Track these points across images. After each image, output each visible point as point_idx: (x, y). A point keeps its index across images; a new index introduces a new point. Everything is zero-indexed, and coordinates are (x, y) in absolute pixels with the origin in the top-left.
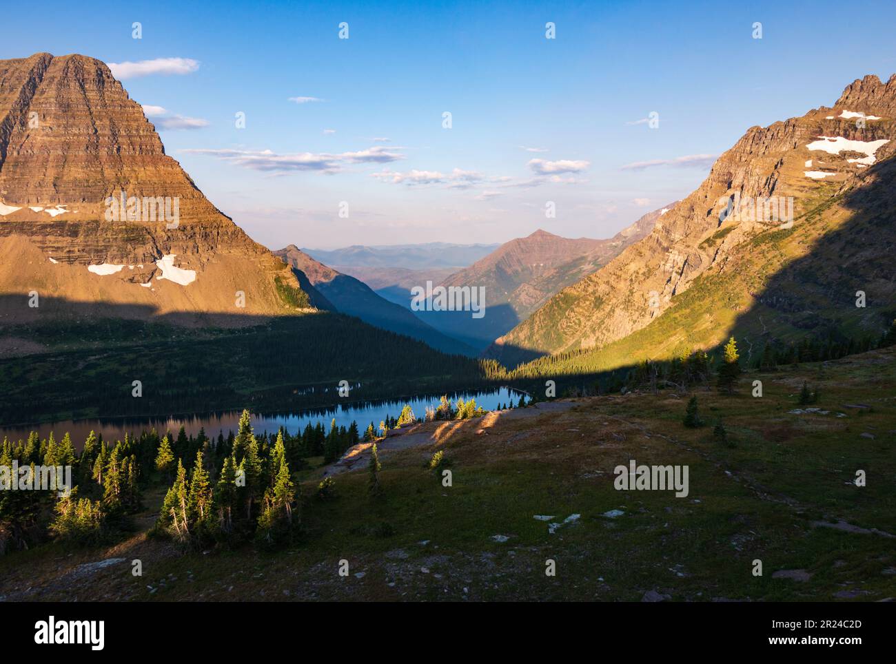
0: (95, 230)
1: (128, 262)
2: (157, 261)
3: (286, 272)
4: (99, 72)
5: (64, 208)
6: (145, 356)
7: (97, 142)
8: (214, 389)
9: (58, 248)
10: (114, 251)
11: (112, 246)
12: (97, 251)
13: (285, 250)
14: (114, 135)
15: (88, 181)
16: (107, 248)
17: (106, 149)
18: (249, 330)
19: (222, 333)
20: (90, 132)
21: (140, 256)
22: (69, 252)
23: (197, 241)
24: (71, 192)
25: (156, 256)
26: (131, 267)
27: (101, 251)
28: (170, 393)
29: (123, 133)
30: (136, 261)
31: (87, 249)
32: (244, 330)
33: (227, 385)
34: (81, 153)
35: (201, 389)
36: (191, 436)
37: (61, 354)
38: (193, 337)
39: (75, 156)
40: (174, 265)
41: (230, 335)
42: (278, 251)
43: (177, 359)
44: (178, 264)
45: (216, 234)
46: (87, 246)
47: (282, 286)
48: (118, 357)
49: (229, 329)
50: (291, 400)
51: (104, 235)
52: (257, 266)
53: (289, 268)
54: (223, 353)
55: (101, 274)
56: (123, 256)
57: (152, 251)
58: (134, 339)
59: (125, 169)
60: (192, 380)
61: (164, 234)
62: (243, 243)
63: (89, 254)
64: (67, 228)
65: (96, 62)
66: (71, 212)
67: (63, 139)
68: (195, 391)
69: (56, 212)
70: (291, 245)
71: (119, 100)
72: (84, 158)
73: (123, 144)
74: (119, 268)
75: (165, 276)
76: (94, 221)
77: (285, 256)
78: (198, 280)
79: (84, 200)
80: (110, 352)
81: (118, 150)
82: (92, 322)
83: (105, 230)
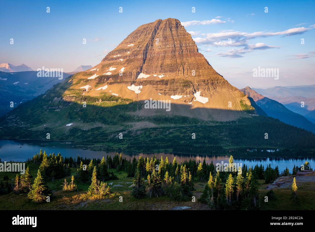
0: (173, 82)
1: (184, 95)
2: (194, 94)
3: (245, 99)
4: (177, 24)
5: (164, 75)
6: (189, 130)
7: (175, 50)
8: (214, 146)
9: (161, 89)
10: (179, 90)
11: (179, 88)
12: (174, 90)
13: (245, 89)
14: (181, 46)
15: (171, 65)
16: (177, 89)
17: (178, 52)
18: (229, 122)
19: (217, 123)
20: (173, 46)
21: (188, 92)
22: (165, 90)
23: (209, 86)
24: (166, 69)
25: (194, 92)
26: (185, 96)
27: (175, 90)
28: (198, 146)
29: (184, 45)
30: (187, 94)
31: (170, 89)
32: (227, 122)
33: (219, 144)
34: (170, 54)
35: (209, 145)
36: (207, 164)
37: (161, 128)
38: (207, 124)
39: (168, 55)
40: (200, 96)
41: (221, 124)
42: (242, 89)
43: (201, 132)
44: (202, 95)
45: (217, 83)
46: (171, 88)
47: (243, 104)
48: (180, 131)
49: (221, 122)
50: (246, 154)
51: (176, 84)
52: (233, 96)
53: (246, 96)
54: (218, 131)
55: (175, 99)
56: (182, 92)
57: (192, 90)
58: (185, 124)
59: (184, 59)
60: (206, 141)
61: (197, 83)
62: (227, 86)
63: (171, 91)
64: (164, 82)
65: (176, 20)
66: (166, 76)
67: (164, 50)
68: (207, 146)
69: (161, 76)
70: (248, 87)
71: (183, 33)
72: (171, 56)
73: (184, 50)
74: (181, 97)
75: (197, 100)
76: (173, 79)
77: (244, 92)
78: (209, 101)
79: (170, 71)
80: (177, 128)
81: (182, 52)
82: (171, 117)
83: (177, 82)
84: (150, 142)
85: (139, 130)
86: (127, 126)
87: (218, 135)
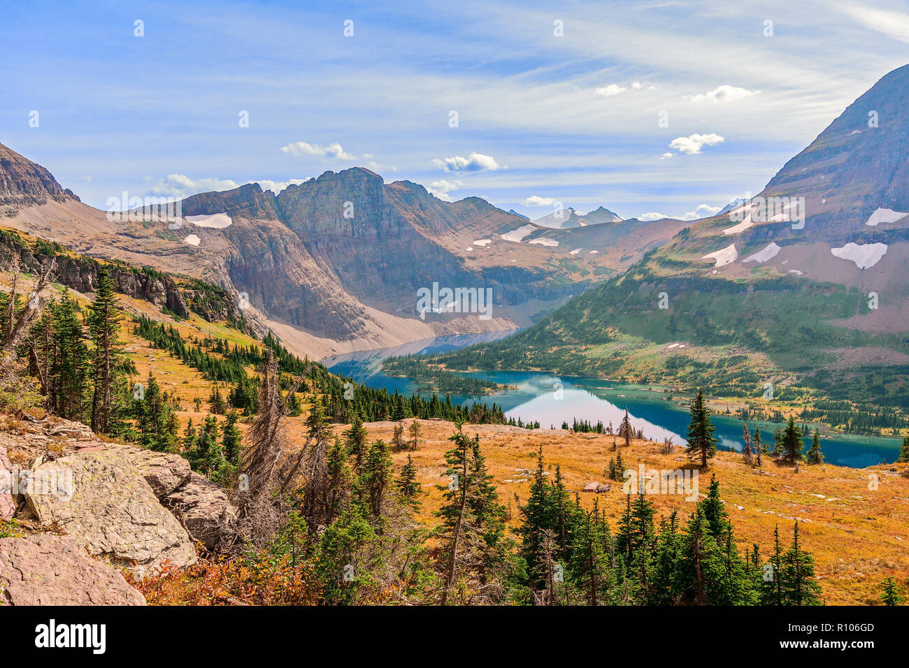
85: (852, 371)
86: (817, 357)
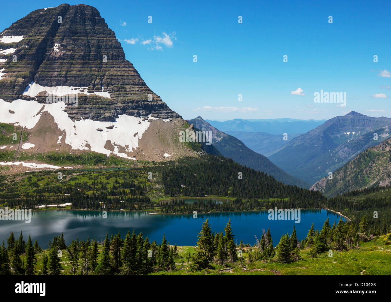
3: (190, 130)
8: (138, 197)
18: (165, 163)
19: (148, 163)
21: (108, 117)
32: (162, 163)
33: (147, 195)
35: (131, 197)
38: (132, 165)
41: (153, 166)
48: (89, 175)
51: (89, 105)
53: (191, 127)
57: (114, 115)
58: (100, 165)
60: (127, 191)
61: (121, 105)
62: (165, 111)
80: (85, 172)
84: (35, 194)
85: (19, 175)
87: (147, 182)
